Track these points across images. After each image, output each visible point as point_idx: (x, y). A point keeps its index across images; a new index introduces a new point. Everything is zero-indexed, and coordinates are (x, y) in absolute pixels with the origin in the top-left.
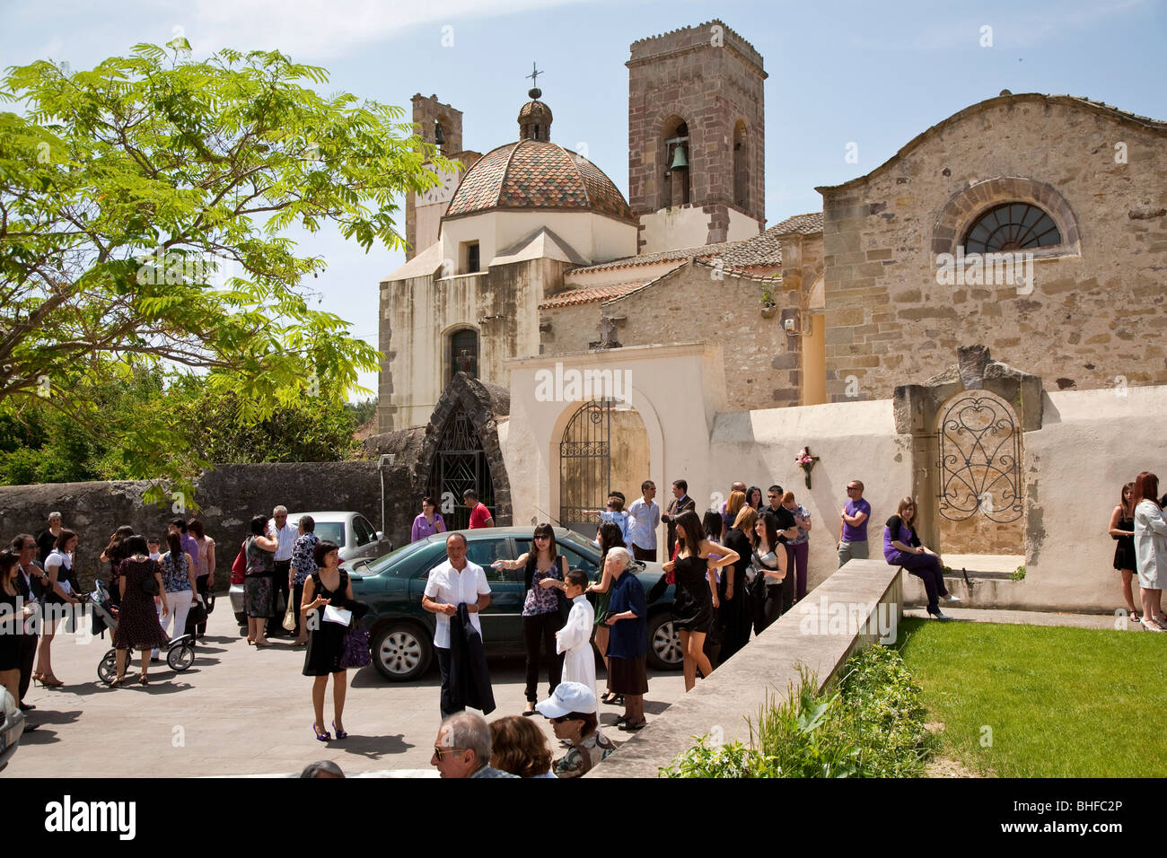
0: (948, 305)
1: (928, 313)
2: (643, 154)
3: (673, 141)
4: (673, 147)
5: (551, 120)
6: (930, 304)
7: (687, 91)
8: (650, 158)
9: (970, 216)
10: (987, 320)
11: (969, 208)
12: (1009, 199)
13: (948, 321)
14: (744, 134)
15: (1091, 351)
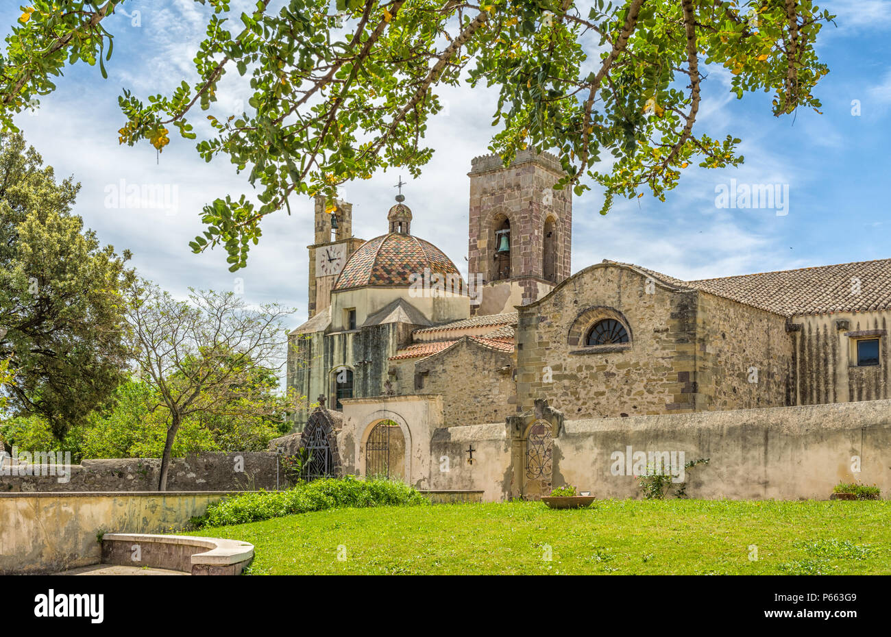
0: (574, 373)
1: (566, 377)
2: (478, 241)
3: (500, 232)
4: (500, 236)
5: (411, 218)
6: (566, 373)
7: (510, 196)
8: (482, 244)
9: (589, 326)
10: (591, 382)
11: (587, 322)
12: (606, 317)
13: (573, 381)
14: (554, 226)
15: (635, 399)
